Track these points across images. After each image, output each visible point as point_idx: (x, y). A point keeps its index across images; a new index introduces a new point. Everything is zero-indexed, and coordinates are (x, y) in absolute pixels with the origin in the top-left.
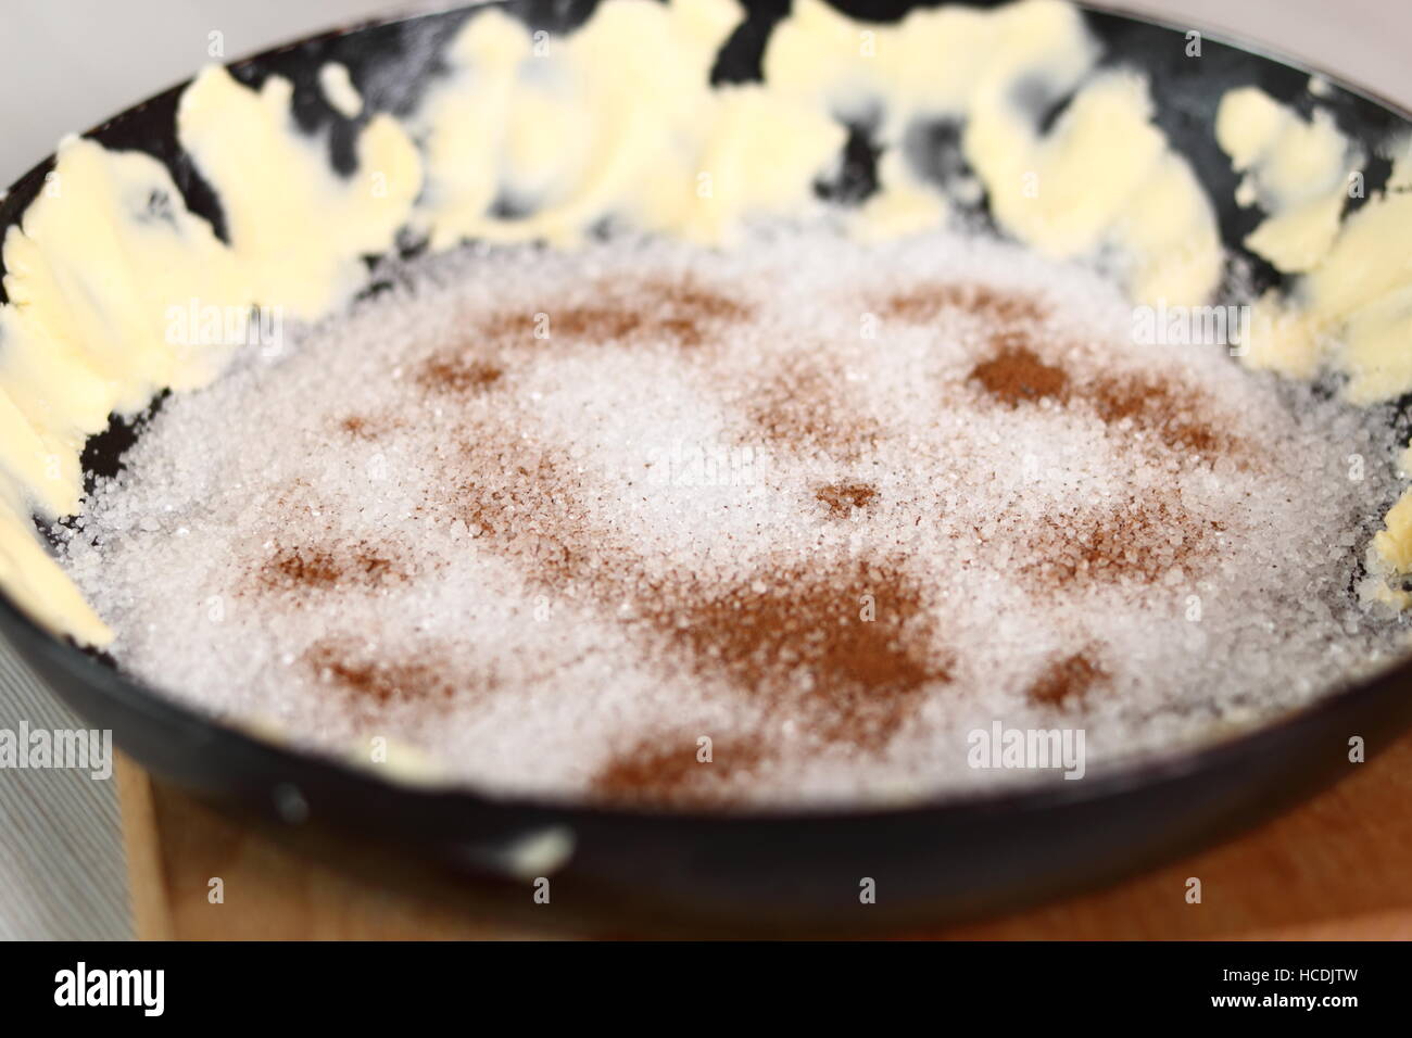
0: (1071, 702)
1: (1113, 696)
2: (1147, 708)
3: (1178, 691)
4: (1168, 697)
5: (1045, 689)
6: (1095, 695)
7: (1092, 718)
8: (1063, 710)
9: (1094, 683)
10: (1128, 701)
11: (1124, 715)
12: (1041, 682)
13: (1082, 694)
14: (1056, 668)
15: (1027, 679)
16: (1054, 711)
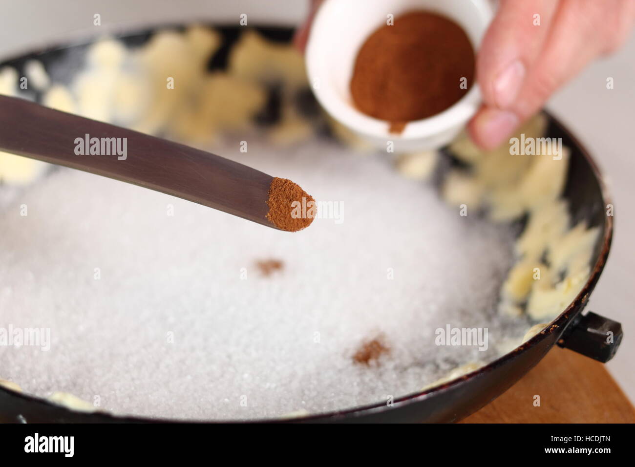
0: (372, 362)
1: (391, 359)
2: (406, 364)
3: (419, 356)
4: (415, 358)
5: (360, 356)
6: (383, 359)
7: (382, 369)
8: (369, 366)
9: (382, 353)
10: (397, 361)
11: (396, 368)
12: (359, 353)
13: (377, 358)
14: (366, 347)
15: (352, 352)
16: (365, 366)
